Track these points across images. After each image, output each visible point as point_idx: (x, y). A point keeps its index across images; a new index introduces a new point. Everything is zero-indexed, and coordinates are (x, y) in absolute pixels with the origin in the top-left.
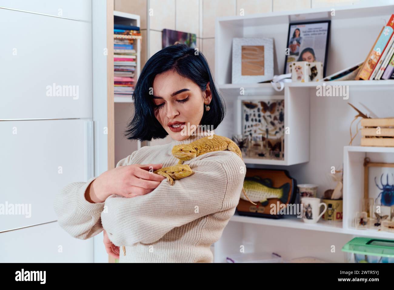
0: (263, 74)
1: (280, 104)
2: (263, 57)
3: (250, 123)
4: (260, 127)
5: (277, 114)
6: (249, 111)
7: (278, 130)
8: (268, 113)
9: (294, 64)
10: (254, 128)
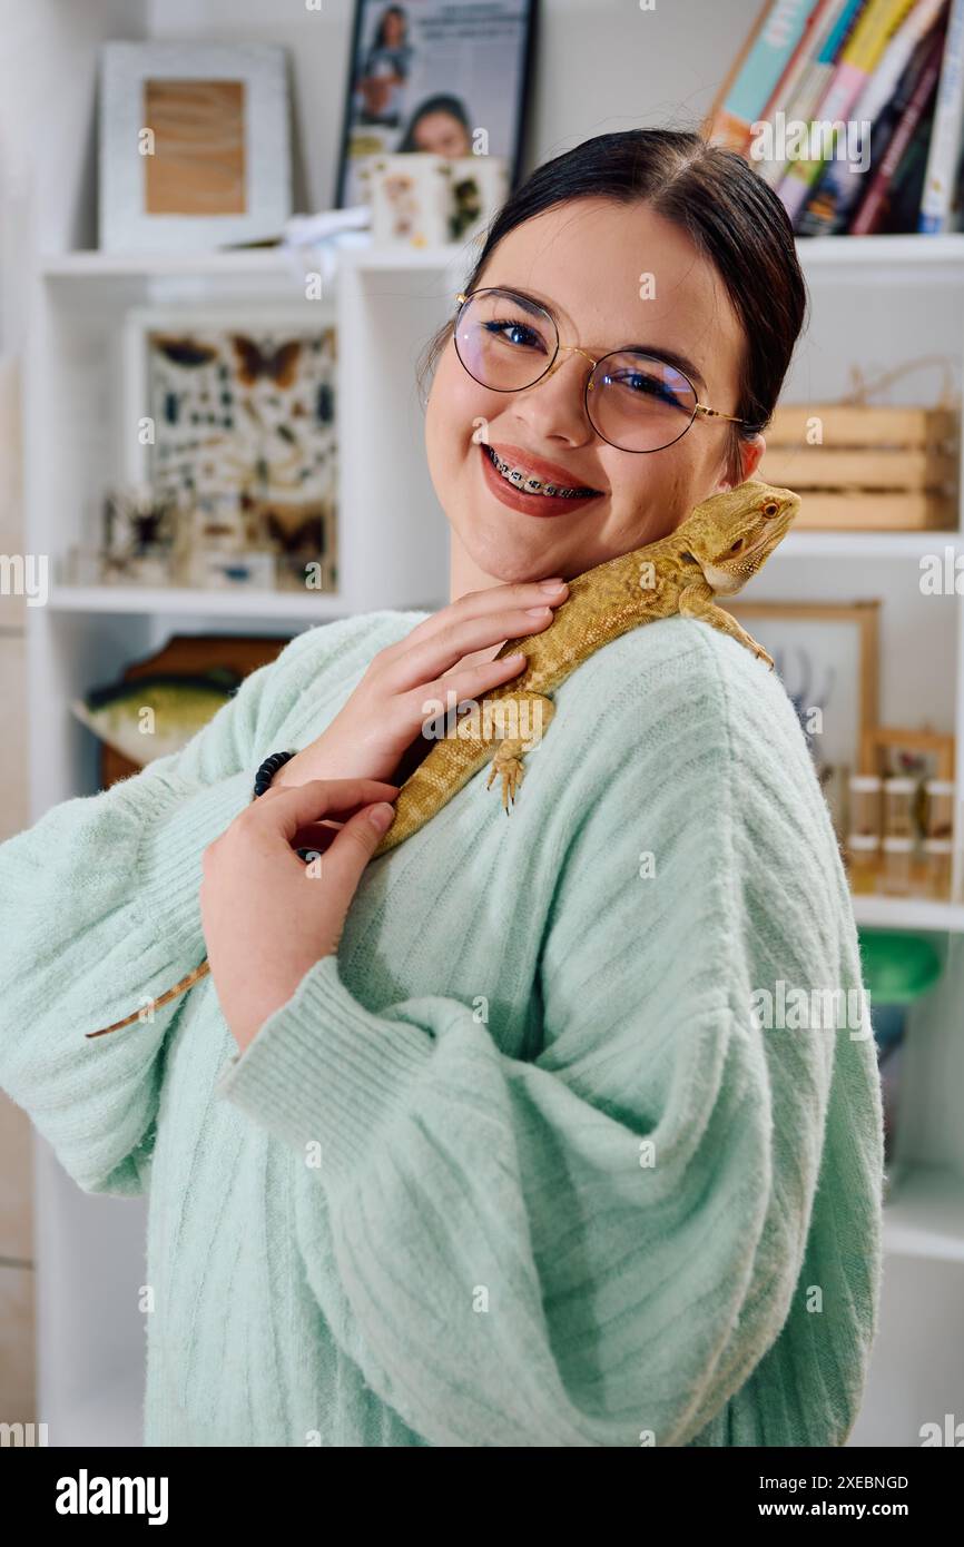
0: (239, 207)
1: (317, 346)
2: (240, 131)
3: (183, 432)
4: (229, 447)
5: (303, 390)
6: (183, 379)
7: (309, 462)
8: (265, 387)
9: (381, 167)
10: (203, 456)
